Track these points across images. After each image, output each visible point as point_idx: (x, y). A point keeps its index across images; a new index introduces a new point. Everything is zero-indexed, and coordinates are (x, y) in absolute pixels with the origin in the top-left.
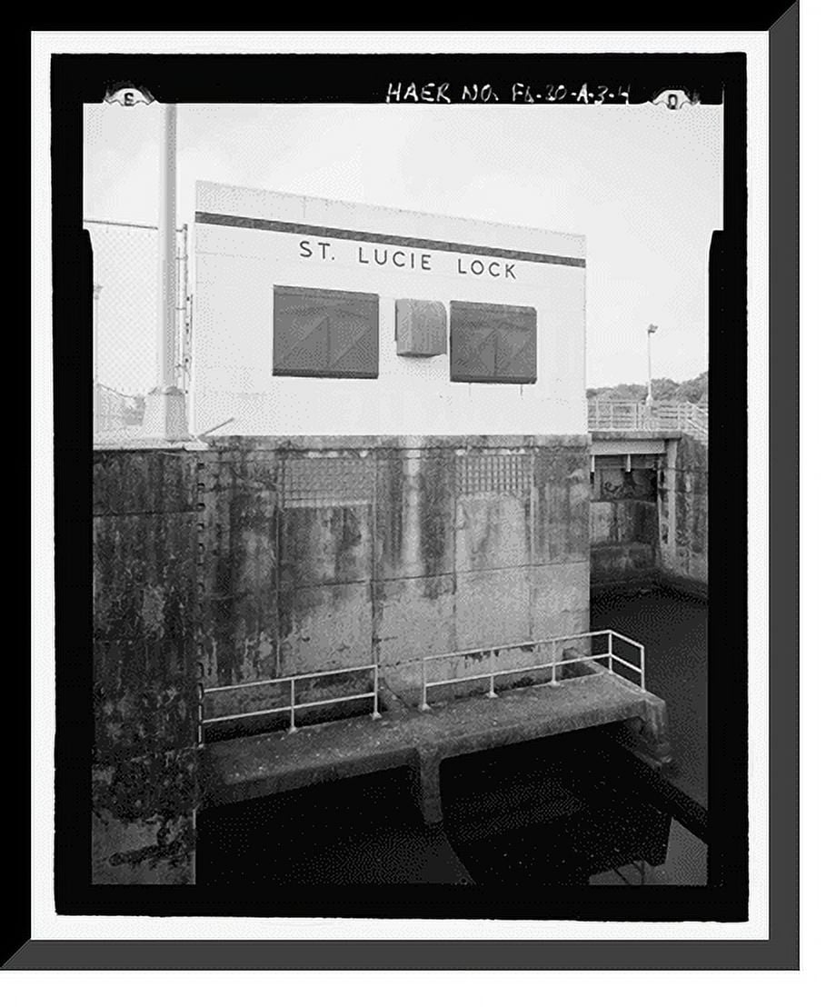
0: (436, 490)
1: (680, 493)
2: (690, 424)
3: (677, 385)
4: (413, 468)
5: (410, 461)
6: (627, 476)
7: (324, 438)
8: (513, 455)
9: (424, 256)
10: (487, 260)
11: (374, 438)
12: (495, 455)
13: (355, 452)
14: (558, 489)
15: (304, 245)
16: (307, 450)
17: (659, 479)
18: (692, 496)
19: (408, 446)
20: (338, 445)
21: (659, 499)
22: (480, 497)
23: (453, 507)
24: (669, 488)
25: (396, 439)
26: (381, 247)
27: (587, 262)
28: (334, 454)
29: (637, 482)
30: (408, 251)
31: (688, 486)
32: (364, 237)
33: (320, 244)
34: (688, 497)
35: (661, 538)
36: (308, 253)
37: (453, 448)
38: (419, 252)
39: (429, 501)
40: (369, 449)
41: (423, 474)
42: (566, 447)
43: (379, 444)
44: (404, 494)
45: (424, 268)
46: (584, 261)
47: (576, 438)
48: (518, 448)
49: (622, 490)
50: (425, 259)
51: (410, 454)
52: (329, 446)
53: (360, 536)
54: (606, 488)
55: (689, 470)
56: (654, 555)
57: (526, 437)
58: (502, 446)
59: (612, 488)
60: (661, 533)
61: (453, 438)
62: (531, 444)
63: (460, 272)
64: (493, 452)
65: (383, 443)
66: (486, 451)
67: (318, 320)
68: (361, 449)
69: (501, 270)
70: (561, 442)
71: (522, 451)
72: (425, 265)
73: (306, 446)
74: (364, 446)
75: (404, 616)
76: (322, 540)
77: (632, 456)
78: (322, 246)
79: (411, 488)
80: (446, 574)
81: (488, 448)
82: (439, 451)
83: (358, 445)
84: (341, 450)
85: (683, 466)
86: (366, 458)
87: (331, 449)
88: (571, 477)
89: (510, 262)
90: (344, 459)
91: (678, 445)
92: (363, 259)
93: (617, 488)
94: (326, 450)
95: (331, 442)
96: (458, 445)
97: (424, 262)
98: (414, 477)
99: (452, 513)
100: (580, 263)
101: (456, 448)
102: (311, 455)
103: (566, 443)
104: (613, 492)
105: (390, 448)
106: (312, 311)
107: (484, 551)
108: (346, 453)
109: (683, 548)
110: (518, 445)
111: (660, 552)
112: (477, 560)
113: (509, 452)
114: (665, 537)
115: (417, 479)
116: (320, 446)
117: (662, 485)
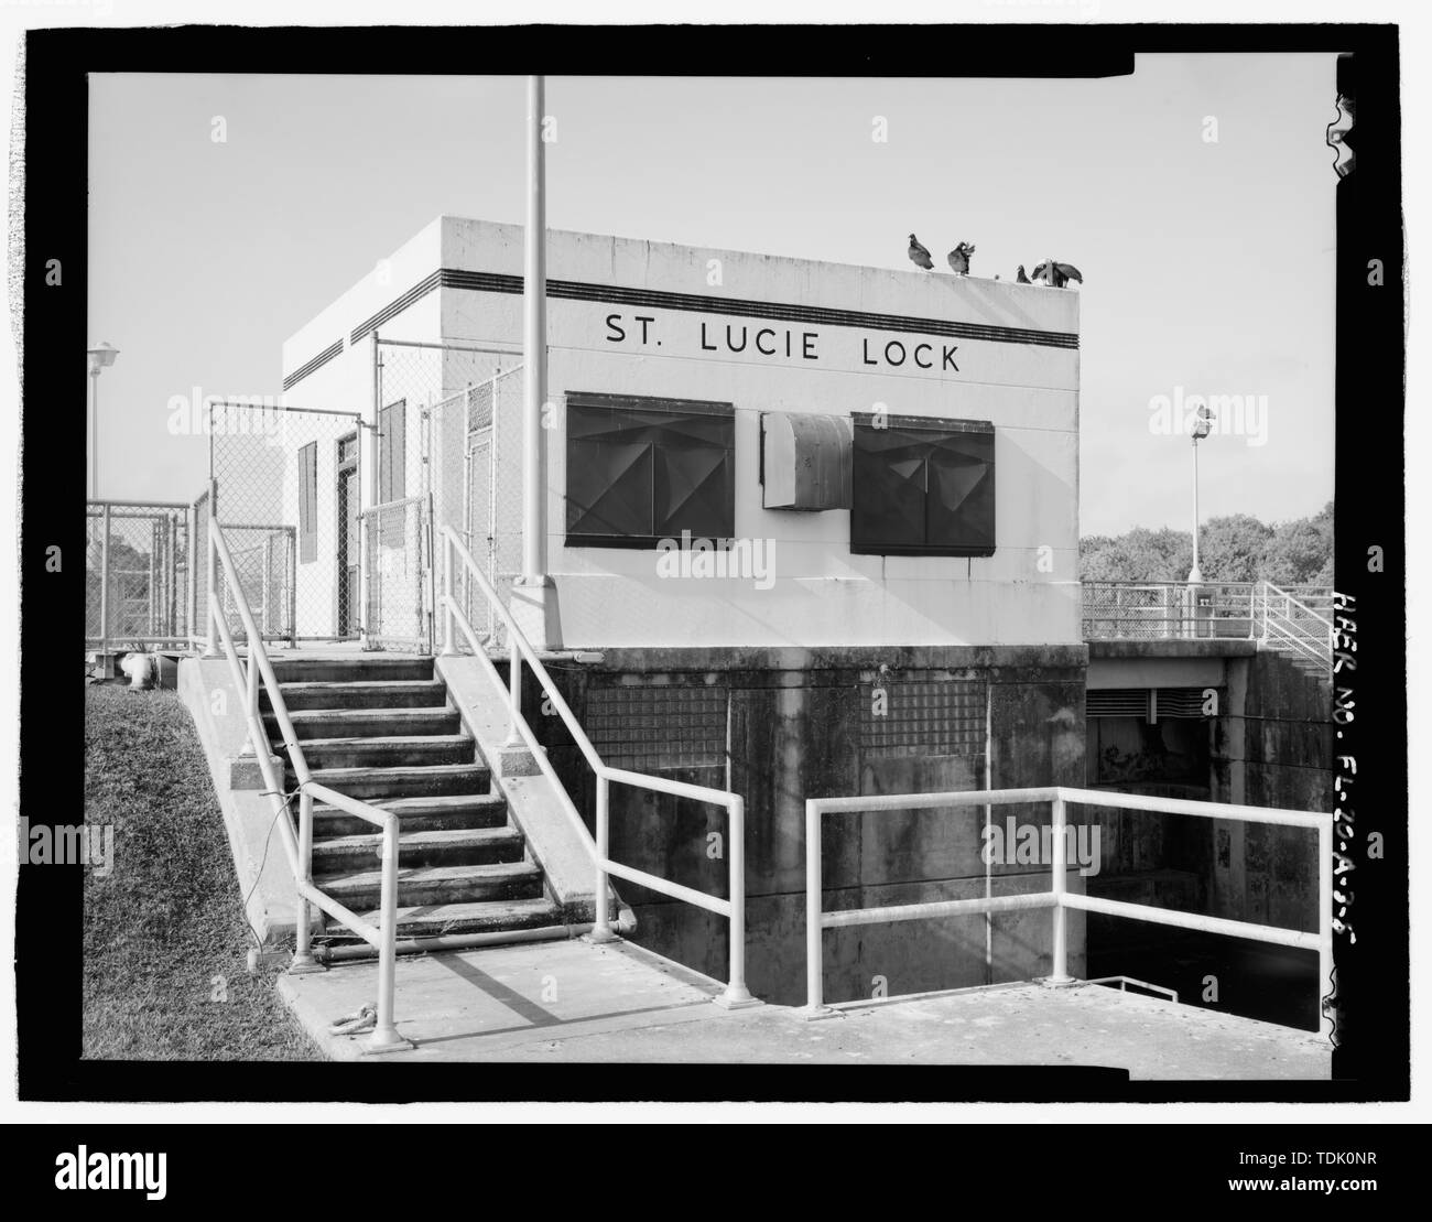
0: (829, 744)
1: (1254, 765)
2: (1272, 628)
3: (1271, 533)
4: (791, 703)
5: (786, 691)
6: (1150, 734)
7: (648, 652)
8: (955, 681)
9: (806, 335)
10: (911, 340)
11: (728, 652)
12: (927, 682)
13: (697, 676)
14: (1032, 743)
15: (613, 321)
16: (622, 672)
17: (1213, 739)
18: (1276, 770)
19: (782, 666)
20: (671, 664)
21: (1214, 780)
22: (902, 753)
23: (856, 772)
24: (1232, 757)
25: (763, 654)
26: (738, 323)
27: (1081, 340)
28: (662, 680)
29: (1169, 749)
30: (780, 326)
31: (1269, 749)
32: (708, 304)
33: (638, 319)
34: (1269, 772)
35: (1217, 856)
36: (619, 335)
37: (858, 670)
38: (798, 328)
39: (818, 760)
40: (721, 671)
41: (808, 712)
42: (1045, 669)
43: (736, 662)
44: (777, 749)
45: (806, 356)
46: (1075, 337)
47: (1063, 651)
48: (964, 671)
49: (1139, 765)
50: (810, 340)
51: (788, 680)
52: (655, 665)
53: (706, 821)
54: (1107, 759)
55: (1270, 720)
56: (1204, 890)
57: (979, 650)
58: (938, 666)
59: (1121, 759)
60: (1216, 849)
61: (857, 651)
62: (987, 663)
63: (866, 362)
64: (922, 677)
65: (743, 661)
66: (910, 675)
67: (637, 451)
68: (707, 671)
69: (934, 357)
70: (1035, 661)
71: (971, 676)
72: (809, 351)
73: (620, 664)
74: (713, 667)
75: (778, 959)
76: (644, 828)
77: (1162, 692)
78: (642, 322)
79: (788, 738)
80: (846, 888)
81: (914, 669)
82: (833, 674)
83: (702, 664)
84: (673, 674)
85: (1259, 713)
86: (713, 686)
87: (660, 672)
88: (1054, 719)
89: (950, 342)
90: (679, 687)
91: (1249, 670)
92: (707, 344)
93: (1129, 757)
94: (651, 673)
95: (660, 659)
96: (865, 665)
97: (806, 346)
98: (793, 720)
99: (856, 780)
100: (1068, 341)
101: (863, 669)
102: (627, 681)
103: (1045, 660)
104: (1122, 766)
105: (753, 670)
106: (629, 436)
107: (909, 849)
108: (682, 678)
109: (1260, 875)
110: (963, 665)
111: (1215, 887)
112: (897, 864)
113: (948, 677)
114: (1225, 855)
115: (796, 722)
116: (643, 666)
117: (1218, 751)
